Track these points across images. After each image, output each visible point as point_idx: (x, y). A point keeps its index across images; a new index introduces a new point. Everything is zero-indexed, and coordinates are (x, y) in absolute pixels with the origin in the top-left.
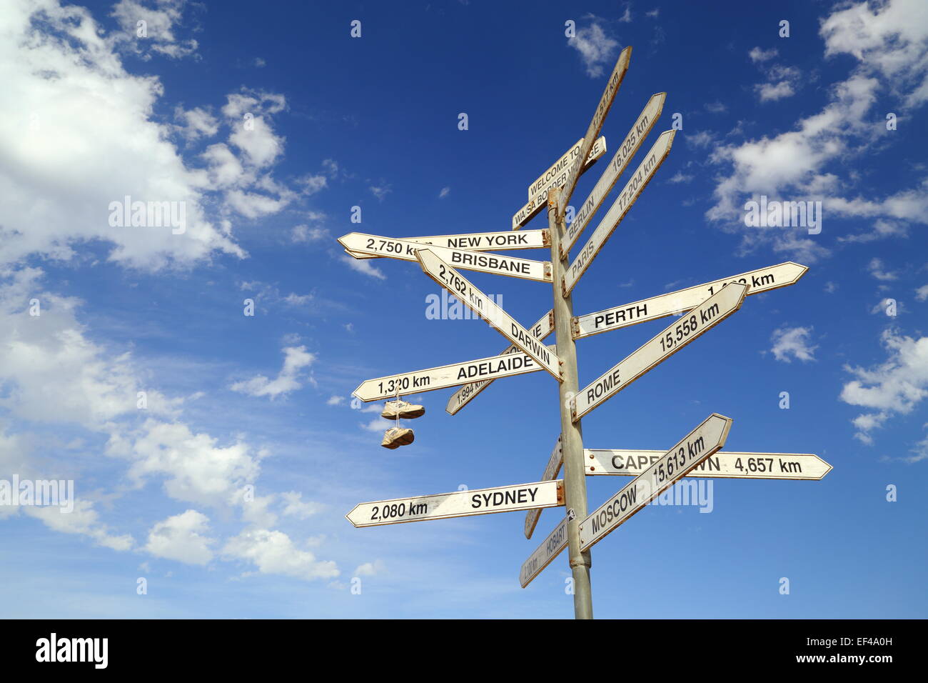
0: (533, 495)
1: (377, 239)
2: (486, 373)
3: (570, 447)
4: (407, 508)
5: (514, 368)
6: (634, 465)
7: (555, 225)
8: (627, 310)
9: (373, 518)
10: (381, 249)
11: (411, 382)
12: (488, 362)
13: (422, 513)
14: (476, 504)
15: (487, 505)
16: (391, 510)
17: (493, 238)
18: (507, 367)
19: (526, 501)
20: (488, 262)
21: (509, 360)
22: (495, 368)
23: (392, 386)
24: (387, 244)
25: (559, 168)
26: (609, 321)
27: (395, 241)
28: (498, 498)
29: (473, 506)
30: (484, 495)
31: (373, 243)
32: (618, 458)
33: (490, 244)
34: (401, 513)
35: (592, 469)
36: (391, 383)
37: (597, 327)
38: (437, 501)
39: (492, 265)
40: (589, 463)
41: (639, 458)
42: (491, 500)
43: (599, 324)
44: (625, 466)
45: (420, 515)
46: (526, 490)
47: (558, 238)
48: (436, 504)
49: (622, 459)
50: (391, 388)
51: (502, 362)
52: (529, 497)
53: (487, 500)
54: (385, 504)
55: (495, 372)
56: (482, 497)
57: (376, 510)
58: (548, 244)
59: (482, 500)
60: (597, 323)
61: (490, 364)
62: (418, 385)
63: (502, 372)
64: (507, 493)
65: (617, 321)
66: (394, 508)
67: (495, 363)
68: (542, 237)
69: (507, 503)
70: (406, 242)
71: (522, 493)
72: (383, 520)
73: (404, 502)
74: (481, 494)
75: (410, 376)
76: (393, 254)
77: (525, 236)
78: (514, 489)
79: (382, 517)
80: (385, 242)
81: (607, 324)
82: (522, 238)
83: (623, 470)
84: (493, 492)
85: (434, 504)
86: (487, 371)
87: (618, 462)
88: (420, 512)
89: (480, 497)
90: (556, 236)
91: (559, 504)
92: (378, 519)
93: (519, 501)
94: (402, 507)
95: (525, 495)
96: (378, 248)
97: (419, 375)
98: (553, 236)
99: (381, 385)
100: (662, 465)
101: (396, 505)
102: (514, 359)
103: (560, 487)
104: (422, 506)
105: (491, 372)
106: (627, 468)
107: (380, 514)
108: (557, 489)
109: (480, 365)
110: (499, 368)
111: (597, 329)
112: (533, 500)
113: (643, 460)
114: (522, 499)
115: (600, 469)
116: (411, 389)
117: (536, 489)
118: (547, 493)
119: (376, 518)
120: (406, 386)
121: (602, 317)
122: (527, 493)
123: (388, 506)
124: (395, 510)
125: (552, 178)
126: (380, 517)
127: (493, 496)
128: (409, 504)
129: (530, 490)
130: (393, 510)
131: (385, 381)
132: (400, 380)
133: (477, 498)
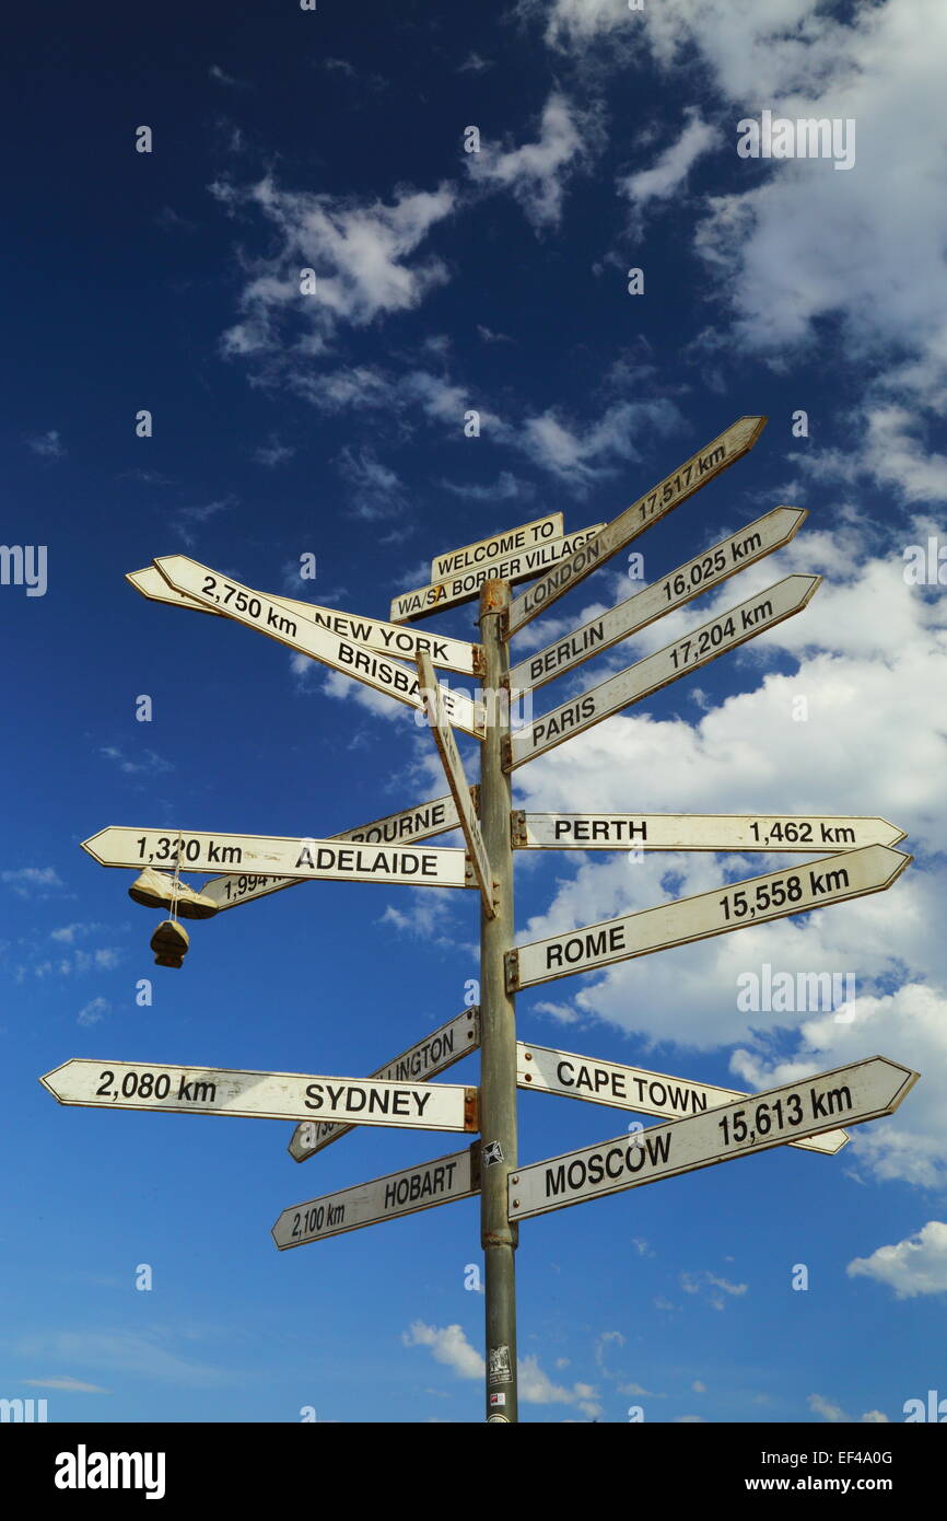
0: (421, 1105)
1: (222, 580)
2: (351, 869)
3: (501, 1035)
4: (175, 1087)
5: (404, 871)
6: (588, 1083)
7: (496, 643)
8: (612, 823)
9: (100, 1092)
10: (226, 601)
11: (205, 850)
12: (356, 849)
13: (204, 1099)
14: (314, 1102)
15: (334, 1107)
16: (139, 1084)
17: (392, 633)
18: (390, 865)
19: (407, 1113)
20: (393, 675)
21: (395, 856)
22: (368, 862)
23: (165, 848)
24: (236, 595)
25: (504, 546)
26: (581, 834)
27: (252, 594)
28: (356, 1099)
29: (307, 1103)
30: (329, 1088)
31: (213, 586)
32: (567, 1068)
33: (387, 644)
34: (161, 1093)
35: (528, 1078)
36: (164, 843)
37: (558, 837)
38: (236, 1083)
39: (400, 684)
40: (523, 1067)
41: (597, 1072)
42: (343, 1099)
43: (561, 834)
44: (576, 1082)
45: (200, 1103)
46: (408, 1093)
47: (499, 667)
48: (233, 1088)
49: (572, 1069)
50: (163, 853)
51: (381, 855)
52: (413, 1107)
53: (335, 1099)
54: (128, 1069)
55: (368, 870)
56: (325, 1090)
57: (107, 1078)
58: (481, 672)
59: (325, 1095)
60: (558, 831)
61: (360, 854)
62: (217, 860)
63: (380, 874)
64: (374, 1093)
65: (595, 837)
66: (147, 1080)
67: (370, 852)
68: (471, 656)
69: (371, 1110)
70: (268, 601)
71: (400, 1097)
72: (121, 1099)
73: (171, 1073)
74: (324, 1084)
75: (204, 839)
76: (245, 616)
77: (444, 646)
78: (387, 1087)
79: (120, 1094)
80: (234, 591)
81: (577, 837)
82: (440, 650)
83: (572, 1089)
84: (347, 1085)
85: (232, 1087)
86: (353, 864)
87: (568, 1074)
88: (200, 1097)
89: (321, 1090)
90: (495, 662)
91: (468, 1129)
92: (112, 1096)
93: (395, 1111)
94: (164, 1081)
95: (406, 1102)
96: (222, 599)
97: (223, 841)
98: (490, 662)
99: (143, 842)
100: (742, 1113)
101: (151, 1076)
102: (404, 856)
103: (473, 1100)
104: (205, 1086)
105: (359, 869)
106: (578, 1086)
107: (116, 1086)
108: (466, 1101)
109: (341, 852)
110: (376, 866)
111: (558, 842)
112: (420, 1113)
113: (602, 1078)
114: (400, 1107)
115: (539, 1082)
116: (203, 863)
117: (428, 1095)
118: (446, 1106)
119: (108, 1094)
120: (193, 855)
121: (568, 824)
122: (410, 1098)
123: (134, 1075)
124: (149, 1085)
125: (487, 559)
126: (116, 1094)
127: (346, 1091)
128: (180, 1079)
129: (415, 1094)
130: (144, 1084)
131: (153, 837)
132: (183, 843)
133: (314, 1091)
